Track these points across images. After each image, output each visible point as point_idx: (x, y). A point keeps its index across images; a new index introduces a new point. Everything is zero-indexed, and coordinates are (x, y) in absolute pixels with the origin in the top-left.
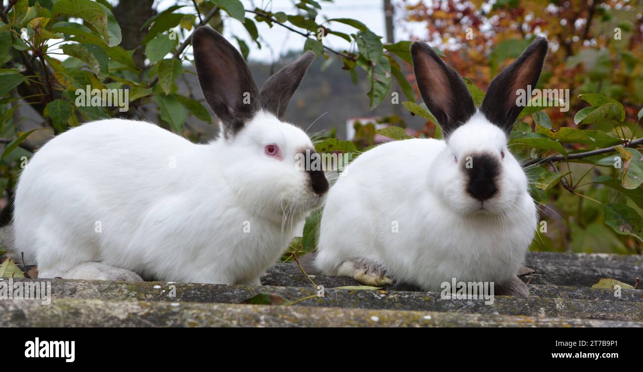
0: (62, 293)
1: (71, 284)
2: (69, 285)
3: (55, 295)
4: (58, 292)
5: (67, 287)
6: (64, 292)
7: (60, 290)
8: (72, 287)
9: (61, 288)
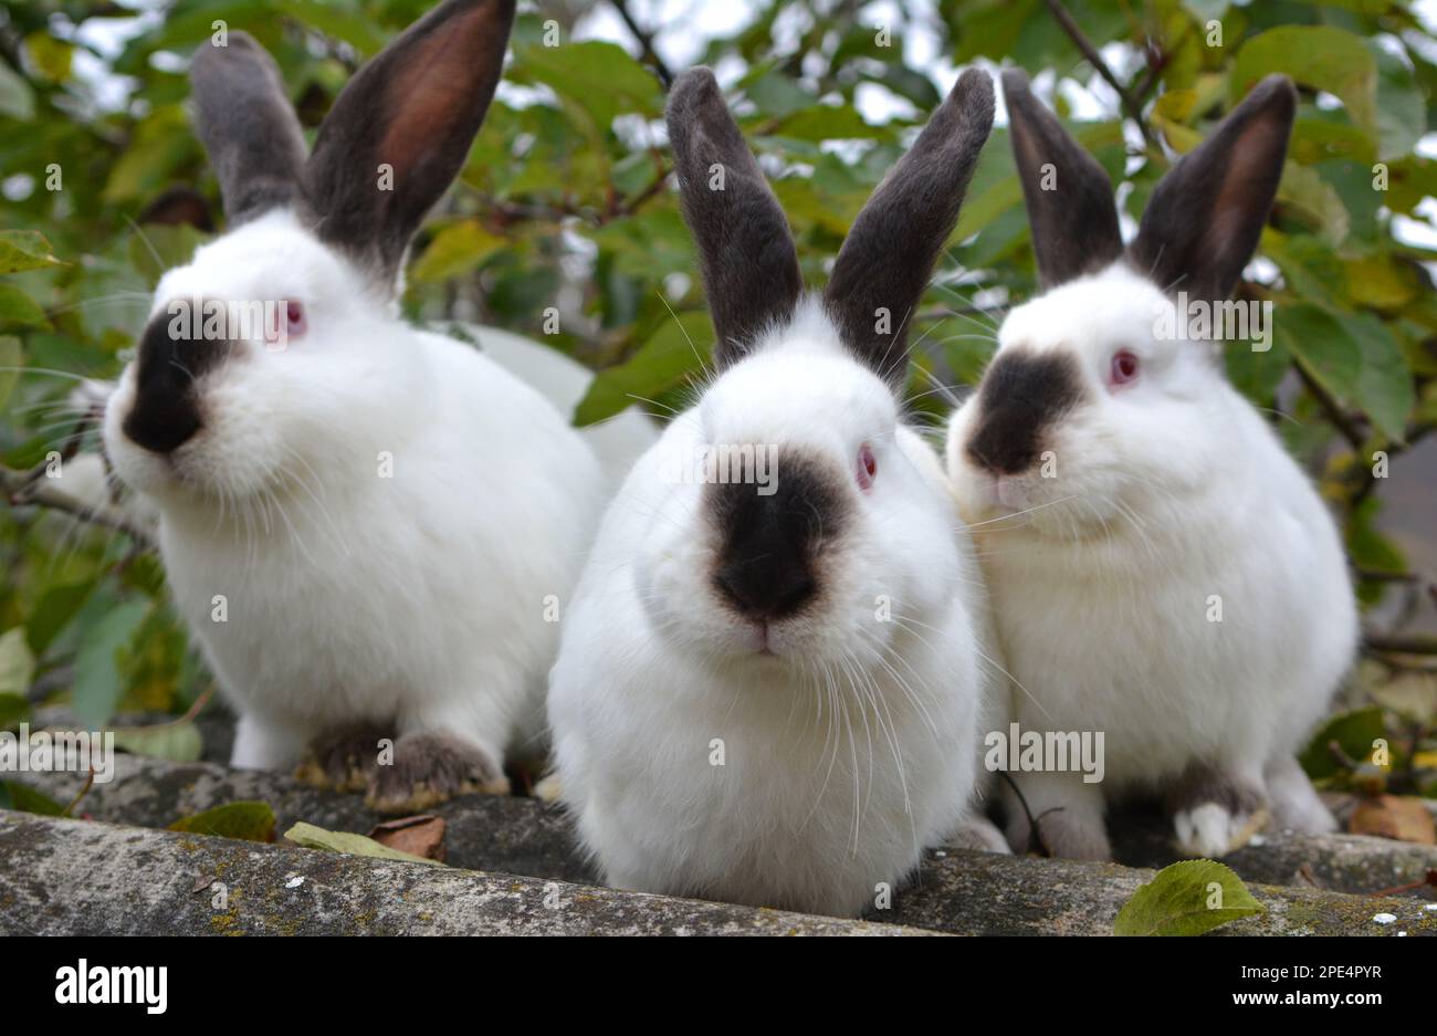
0: (1089, 913)
1: (1123, 885)
2: (1117, 887)
3: (1069, 917)
4: (1079, 906)
5: (1110, 893)
6: (1097, 908)
7: (1087, 901)
8: (1126, 893)
9: (1091, 894)
